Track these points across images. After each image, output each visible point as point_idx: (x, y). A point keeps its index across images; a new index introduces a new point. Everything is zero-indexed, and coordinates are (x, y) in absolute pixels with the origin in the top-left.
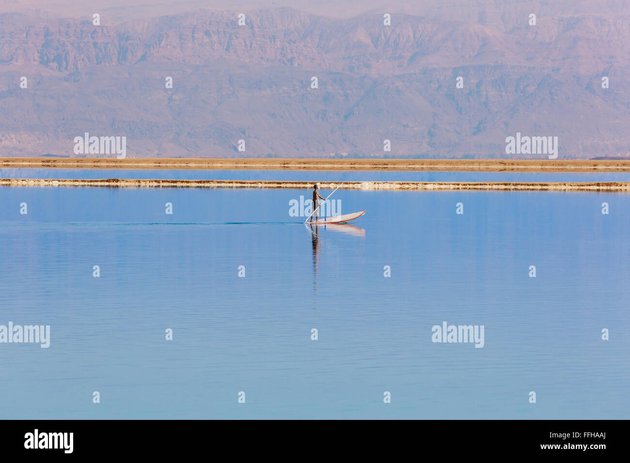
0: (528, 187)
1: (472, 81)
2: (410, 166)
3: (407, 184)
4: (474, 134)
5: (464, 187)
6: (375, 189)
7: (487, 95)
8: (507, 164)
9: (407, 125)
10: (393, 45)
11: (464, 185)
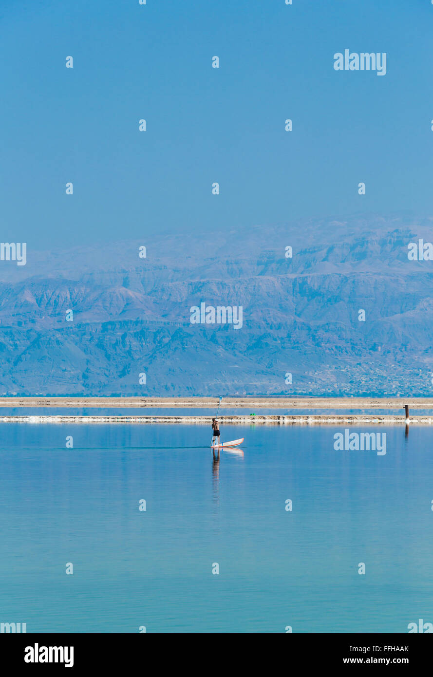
0: (165, 420)
1: (118, 334)
2: (69, 403)
3: (67, 418)
4: (120, 376)
5: (113, 420)
6: (40, 422)
7: (130, 345)
8: (147, 401)
9: (66, 369)
10: (54, 304)
11: (113, 418)
